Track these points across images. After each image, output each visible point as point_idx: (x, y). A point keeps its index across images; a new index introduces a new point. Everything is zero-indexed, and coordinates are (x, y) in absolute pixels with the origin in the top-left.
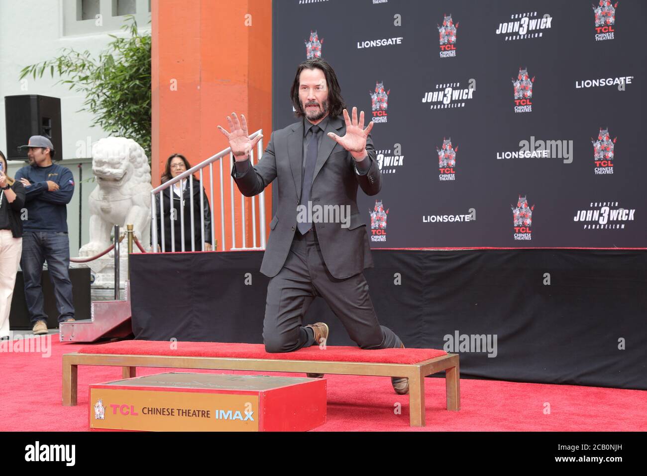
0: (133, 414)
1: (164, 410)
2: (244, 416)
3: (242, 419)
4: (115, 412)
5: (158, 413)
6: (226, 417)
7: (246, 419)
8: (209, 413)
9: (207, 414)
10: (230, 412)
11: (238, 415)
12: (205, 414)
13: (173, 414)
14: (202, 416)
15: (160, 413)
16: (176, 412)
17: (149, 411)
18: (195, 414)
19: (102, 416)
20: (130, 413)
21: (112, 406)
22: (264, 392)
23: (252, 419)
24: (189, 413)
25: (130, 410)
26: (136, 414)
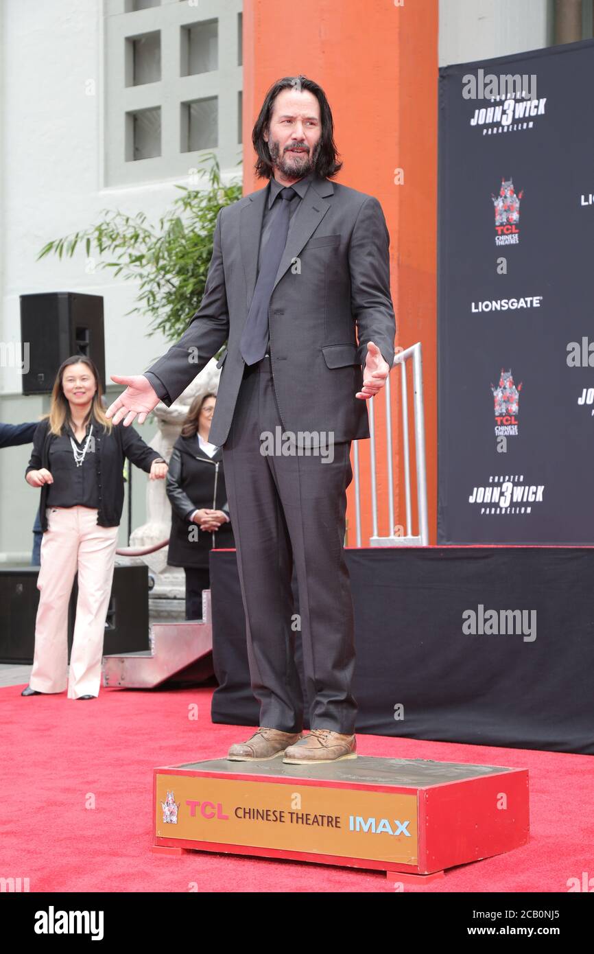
0: (221, 817)
1: (269, 813)
2: (394, 828)
3: (391, 833)
4: (193, 814)
5: (259, 816)
6: (366, 828)
7: (398, 833)
8: (338, 820)
9: (336, 822)
10: (372, 820)
11: (384, 826)
12: (333, 822)
13: (283, 819)
14: (328, 825)
15: (263, 818)
16: (287, 817)
17: (245, 813)
18: (317, 821)
19: (174, 819)
20: (216, 816)
21: (188, 803)
22: (426, 790)
23: (407, 834)
24: (307, 819)
25: (215, 811)
26: (226, 818)
